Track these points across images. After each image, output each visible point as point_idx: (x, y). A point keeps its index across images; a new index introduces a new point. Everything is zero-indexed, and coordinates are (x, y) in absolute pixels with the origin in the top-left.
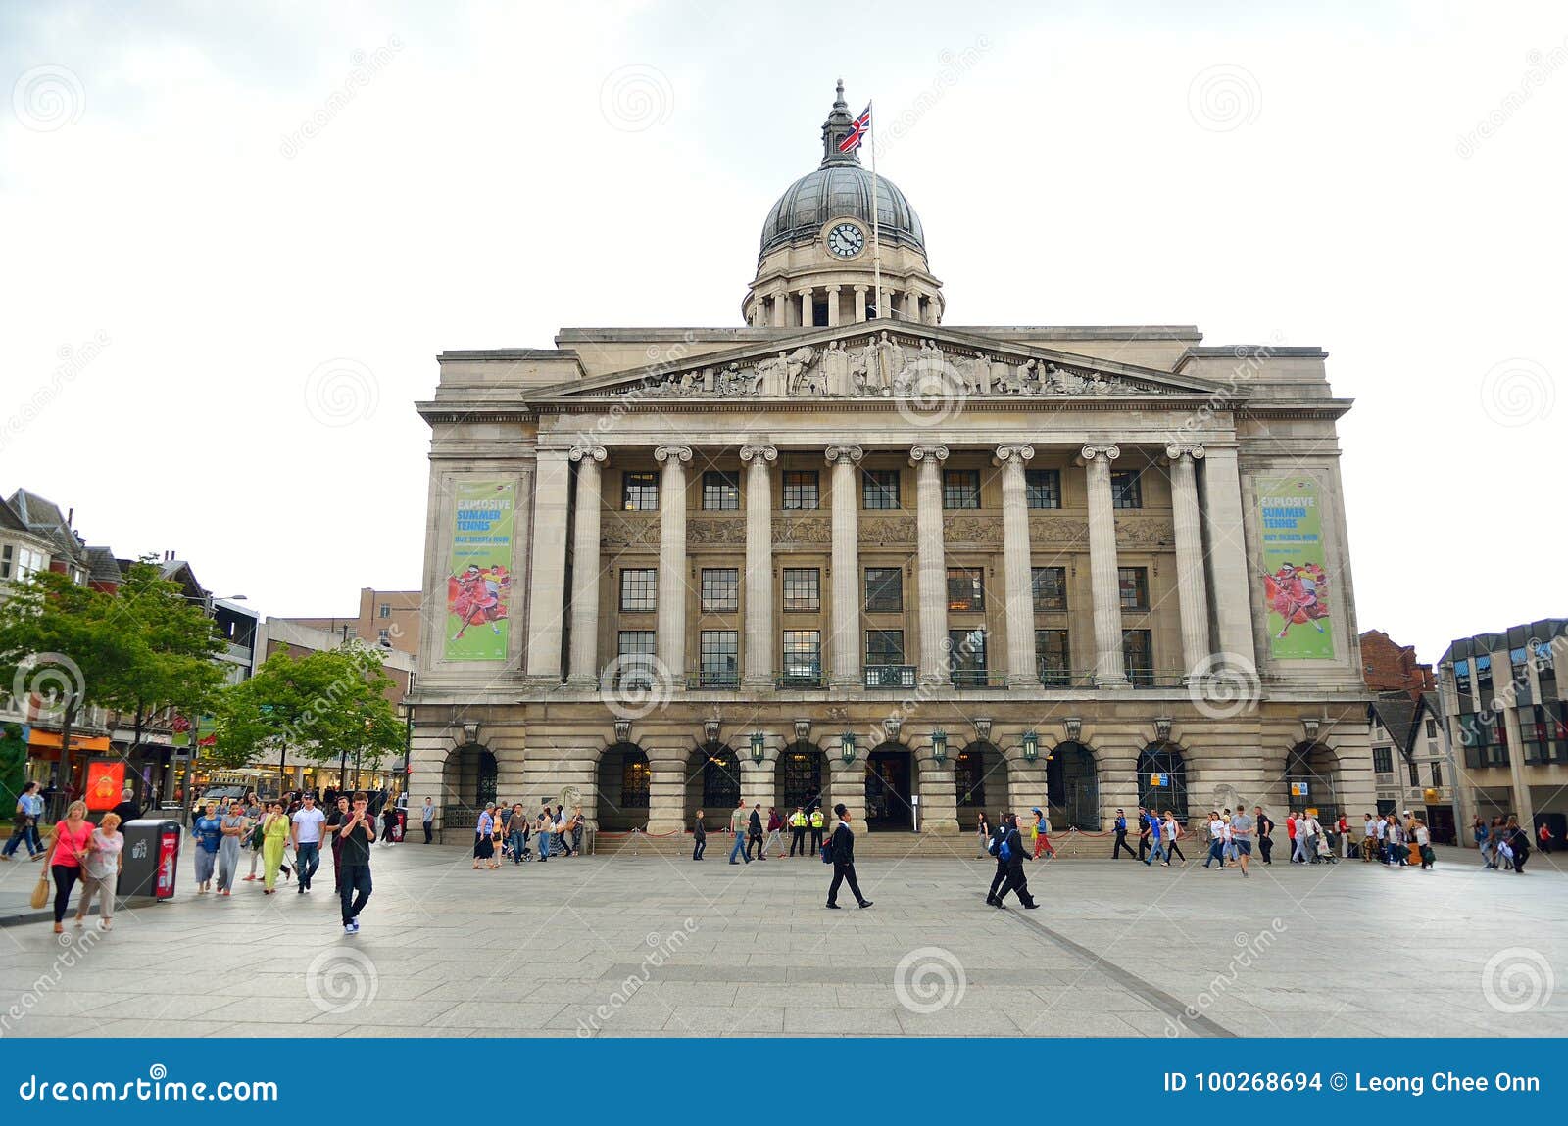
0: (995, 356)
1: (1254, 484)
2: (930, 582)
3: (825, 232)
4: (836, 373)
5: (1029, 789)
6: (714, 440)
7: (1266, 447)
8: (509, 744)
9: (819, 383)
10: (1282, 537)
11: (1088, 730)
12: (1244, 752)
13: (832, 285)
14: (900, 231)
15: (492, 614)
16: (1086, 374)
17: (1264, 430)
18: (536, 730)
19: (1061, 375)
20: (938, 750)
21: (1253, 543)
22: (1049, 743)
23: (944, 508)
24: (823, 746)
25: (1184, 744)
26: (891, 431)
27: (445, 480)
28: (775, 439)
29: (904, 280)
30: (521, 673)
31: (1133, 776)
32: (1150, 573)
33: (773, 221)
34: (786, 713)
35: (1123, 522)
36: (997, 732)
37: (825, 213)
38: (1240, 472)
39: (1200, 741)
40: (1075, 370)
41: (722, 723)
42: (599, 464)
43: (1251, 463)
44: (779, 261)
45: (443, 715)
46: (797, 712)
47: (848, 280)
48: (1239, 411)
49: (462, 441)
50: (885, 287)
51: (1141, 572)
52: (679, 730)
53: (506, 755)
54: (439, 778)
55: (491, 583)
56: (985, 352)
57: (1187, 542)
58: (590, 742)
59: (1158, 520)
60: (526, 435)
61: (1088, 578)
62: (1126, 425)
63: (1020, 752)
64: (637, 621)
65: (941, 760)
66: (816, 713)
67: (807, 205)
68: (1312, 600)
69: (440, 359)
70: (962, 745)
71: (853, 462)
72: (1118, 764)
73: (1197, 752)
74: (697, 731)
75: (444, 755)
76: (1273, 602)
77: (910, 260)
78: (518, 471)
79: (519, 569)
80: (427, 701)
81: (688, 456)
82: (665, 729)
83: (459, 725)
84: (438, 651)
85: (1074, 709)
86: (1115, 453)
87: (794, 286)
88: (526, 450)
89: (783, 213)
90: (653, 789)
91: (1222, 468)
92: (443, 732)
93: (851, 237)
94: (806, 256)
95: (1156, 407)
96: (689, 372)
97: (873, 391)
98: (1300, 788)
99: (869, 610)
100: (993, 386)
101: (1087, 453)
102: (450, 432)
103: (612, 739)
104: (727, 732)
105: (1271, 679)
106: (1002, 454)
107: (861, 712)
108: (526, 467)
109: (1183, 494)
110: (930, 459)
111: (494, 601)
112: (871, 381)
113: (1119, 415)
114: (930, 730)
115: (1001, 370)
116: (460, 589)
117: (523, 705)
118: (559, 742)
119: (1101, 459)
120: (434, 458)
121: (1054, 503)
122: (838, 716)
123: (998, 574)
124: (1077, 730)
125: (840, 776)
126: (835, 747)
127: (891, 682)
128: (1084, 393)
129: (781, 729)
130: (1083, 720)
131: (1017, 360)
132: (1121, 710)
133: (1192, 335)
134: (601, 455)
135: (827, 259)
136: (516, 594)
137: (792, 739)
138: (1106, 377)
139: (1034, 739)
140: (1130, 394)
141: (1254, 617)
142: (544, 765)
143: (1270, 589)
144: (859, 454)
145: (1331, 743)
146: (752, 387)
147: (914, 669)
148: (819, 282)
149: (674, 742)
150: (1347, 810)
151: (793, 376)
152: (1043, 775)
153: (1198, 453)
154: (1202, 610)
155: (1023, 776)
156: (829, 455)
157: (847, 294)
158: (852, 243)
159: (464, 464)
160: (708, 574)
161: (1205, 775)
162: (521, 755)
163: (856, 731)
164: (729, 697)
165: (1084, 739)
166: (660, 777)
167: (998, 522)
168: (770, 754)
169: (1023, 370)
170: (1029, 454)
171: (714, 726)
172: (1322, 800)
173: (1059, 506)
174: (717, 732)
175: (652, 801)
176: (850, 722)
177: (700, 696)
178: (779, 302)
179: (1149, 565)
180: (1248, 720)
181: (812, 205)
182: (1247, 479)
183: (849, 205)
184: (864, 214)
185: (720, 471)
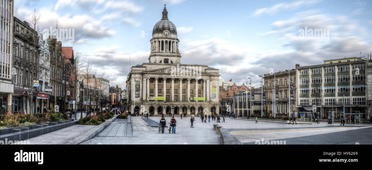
2: (181, 91)
3: (164, 32)
6: (161, 77)
12: (208, 107)
13: (164, 40)
14: (174, 32)
17: (212, 77)
18: (143, 105)
20: (181, 107)
21: (210, 89)
22: (191, 107)
23: (182, 84)
28: (167, 77)
29: (174, 40)
30: (142, 100)
31: (198, 110)
33: (155, 28)
35: (199, 85)
36: (186, 105)
37: (163, 29)
38: (210, 81)
42: (150, 80)
43: (211, 80)
44: (156, 35)
46: (168, 104)
47: (167, 40)
48: (210, 75)
50: (172, 41)
51: (200, 90)
53: (141, 107)
57: (204, 88)
58: (149, 106)
59: (202, 85)
60: (141, 75)
65: (181, 108)
69: (131, 68)
70: (183, 106)
72: (197, 108)
75: (134, 107)
77: (175, 36)
81: (158, 79)
83: (136, 104)
87: (159, 40)
88: (142, 77)
89: (157, 27)
90: (155, 111)
91: (208, 81)
94: (160, 35)
95: (202, 75)
99: (175, 93)
105: (211, 101)
106: (188, 79)
108: (142, 79)
109: (204, 84)
110: (181, 80)
114: (180, 105)
117: (142, 103)
118: (146, 106)
119: (197, 80)
123: (187, 90)
127: (177, 101)
132: (197, 104)
133: (207, 66)
134: (150, 78)
135: (164, 36)
137: (168, 106)
139: (189, 106)
141: (210, 95)
144: (174, 79)
145: (215, 107)
146: (164, 72)
147: (179, 100)
148: (163, 40)
152: (190, 109)
153: (206, 80)
154: (205, 95)
155: (188, 110)
157: (166, 42)
158: (167, 34)
161: (205, 110)
166: (156, 109)
167: (187, 85)
170: (190, 79)
173: (193, 84)
176: (173, 104)
178: (157, 42)
180: (208, 105)
181: (161, 27)
182: (210, 82)
183: (167, 28)
184: (169, 29)
185: (160, 80)
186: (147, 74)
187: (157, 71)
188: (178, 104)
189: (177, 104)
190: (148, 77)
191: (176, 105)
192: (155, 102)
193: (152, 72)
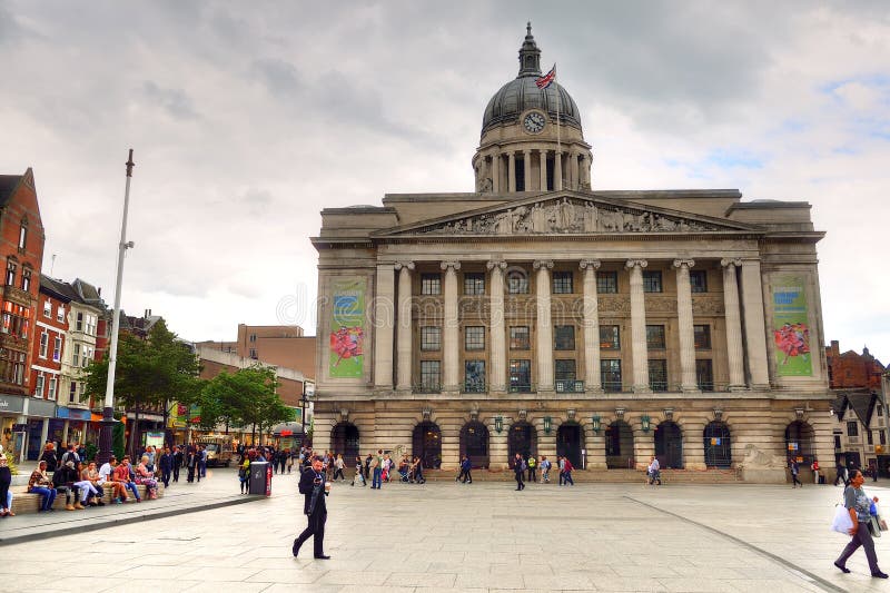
0: (626, 210)
1: (769, 279)
3: (522, 118)
4: (539, 220)
5: (645, 446)
6: (472, 258)
7: (776, 259)
8: (365, 422)
9: (530, 226)
10: (784, 309)
11: (677, 415)
12: (761, 426)
13: (527, 149)
14: (569, 116)
15: (354, 353)
16: (677, 220)
17: (775, 249)
18: (381, 415)
19: (663, 221)
20: (596, 426)
21: (768, 312)
22: (656, 422)
23: (598, 293)
24: (534, 423)
25: (729, 422)
26: (569, 252)
27: (327, 280)
28: (506, 257)
29: (569, 145)
30: (371, 384)
31: (701, 439)
32: (712, 328)
33: (491, 109)
34: (514, 406)
35: (697, 300)
36: (627, 416)
37: (521, 106)
38: (762, 272)
39: (738, 420)
40: (670, 218)
41: (479, 411)
42: (410, 271)
43: (767, 268)
44: (495, 135)
45: (330, 407)
46: (520, 406)
47: (536, 146)
48: (762, 239)
49: (335, 259)
50: (559, 149)
51: (707, 327)
52: (456, 415)
53: (364, 428)
54: (328, 440)
55: (353, 336)
56: (620, 208)
57: (732, 312)
58: (410, 421)
59: (716, 299)
60: (371, 255)
61: (677, 331)
62: (698, 248)
63: (639, 427)
64: (430, 355)
65: (597, 431)
66: (530, 406)
67: (511, 101)
68: (801, 344)
69: (322, 213)
70: (608, 422)
71: (548, 269)
72: (694, 433)
73: (737, 427)
74: (465, 415)
75: (330, 428)
76: (779, 345)
77: (572, 133)
78: (366, 274)
79: (367, 328)
80: (320, 399)
81: (458, 266)
82: (449, 414)
83: (339, 412)
84: (326, 372)
85: (669, 404)
86: (692, 264)
87: (504, 150)
88: (370, 263)
89: (497, 105)
90: (443, 446)
91: (751, 272)
92: (330, 415)
93: (537, 120)
94: (511, 132)
95: (714, 238)
96: (459, 220)
97: (559, 230)
98: (793, 446)
99: (556, 349)
100: (625, 227)
101: (676, 264)
102: (329, 254)
103: (421, 419)
104: (483, 415)
105: (778, 386)
106: (630, 264)
107: (554, 405)
108: (371, 272)
109: (730, 286)
110: (590, 268)
111: (355, 345)
112: (558, 225)
113: (694, 242)
114: (591, 415)
115: (629, 218)
116: (337, 339)
117: (373, 402)
118: (393, 421)
119: (684, 267)
120: (321, 268)
121: (658, 290)
122: (541, 407)
123: (628, 329)
124: (671, 415)
125: (544, 440)
126: (540, 424)
127: (570, 389)
128: (675, 230)
129: (511, 414)
130: (674, 409)
131: (637, 212)
132: (694, 404)
133: (736, 194)
134: (412, 266)
135: (523, 134)
136: (367, 342)
137: (517, 419)
138: (687, 221)
139: (648, 419)
140: (700, 231)
141: (768, 353)
142: (385, 434)
143: (777, 337)
144: (551, 265)
145: (810, 422)
146: (493, 228)
147: (582, 382)
148: (519, 147)
149: (454, 421)
150: (819, 458)
151: (515, 222)
152: (651, 439)
153: (738, 263)
154: (740, 351)
155: (641, 439)
156: (536, 266)
157: (535, 154)
158: (538, 124)
159: (336, 271)
160: (469, 330)
161: (741, 439)
162: (373, 428)
163: (552, 415)
164: (483, 397)
165: (675, 419)
166: (447, 439)
167: (628, 300)
168: (505, 427)
169: (641, 218)
170: (645, 264)
171: (475, 413)
172: (805, 452)
173: (661, 292)
174: (477, 416)
175: (443, 452)
176: (547, 410)
177: (468, 397)
178: (495, 160)
179: (712, 324)
180: (764, 410)
181: (514, 100)
182: (765, 277)
183: (536, 101)
184: (545, 106)
185: (474, 273)
186: (395, 242)
187: (453, 223)
188: (576, 410)
189: (573, 405)
190: (403, 258)
191: (565, 411)
192: (441, 398)
193: (422, 230)
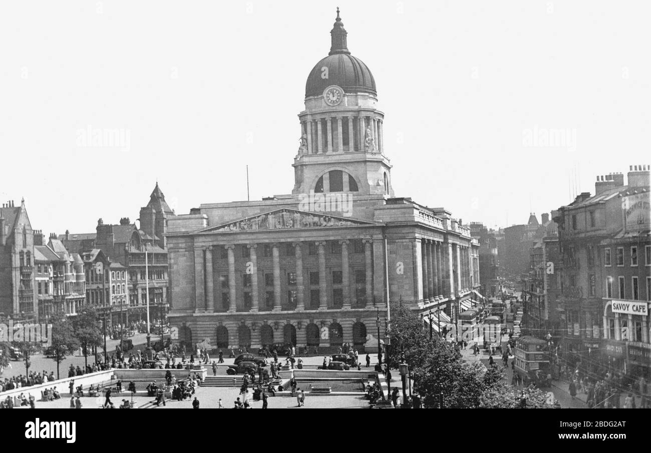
0: (314, 216)
2: (300, 278)
3: (325, 93)
4: (272, 222)
6: (240, 242)
8: (193, 326)
9: (267, 225)
13: (328, 118)
14: (358, 87)
16: (340, 220)
17: (394, 231)
19: (332, 220)
24: (271, 326)
25: (364, 323)
26: (287, 238)
28: (256, 241)
29: (358, 112)
34: (261, 317)
36: (315, 321)
40: (336, 218)
45: (177, 319)
46: (264, 317)
47: (334, 114)
50: (350, 115)
52: (235, 322)
53: (193, 329)
54: (178, 335)
56: (311, 215)
60: (191, 242)
62: (351, 234)
63: (320, 326)
65: (300, 329)
66: (268, 317)
70: (307, 325)
71: (278, 247)
73: (368, 325)
78: (191, 251)
80: (173, 316)
81: (233, 247)
82: (231, 322)
83: (181, 322)
85: (335, 314)
86: (348, 242)
87: (314, 117)
88: (192, 246)
90: (229, 337)
91: (378, 245)
92: (178, 323)
93: (335, 93)
95: (359, 228)
96: (231, 224)
100: (314, 224)
101: (340, 242)
104: (246, 323)
106: (317, 244)
107: (280, 316)
109: (368, 253)
112: (281, 224)
113: (349, 231)
114: (297, 321)
115: (316, 219)
118: (205, 326)
119: (344, 244)
124: (336, 320)
125: (276, 333)
126: (274, 326)
128: (338, 225)
129: (260, 321)
130: (337, 317)
131: (320, 217)
132: (347, 314)
134: (211, 248)
135: (326, 106)
137: (263, 324)
138: (345, 220)
139: (324, 322)
140: (351, 225)
146: (249, 227)
148: (323, 116)
149: (234, 325)
151: (260, 224)
153: (371, 241)
156: (271, 245)
157: (334, 120)
158: (336, 96)
164: (247, 313)
165: (338, 322)
168: (258, 328)
170: (324, 243)
171: (244, 321)
176: (277, 319)
177: (240, 313)
178: (309, 124)
180: (381, 316)
184: (341, 83)
186: (202, 236)
190: (207, 244)
191: (286, 319)
192: (228, 314)
